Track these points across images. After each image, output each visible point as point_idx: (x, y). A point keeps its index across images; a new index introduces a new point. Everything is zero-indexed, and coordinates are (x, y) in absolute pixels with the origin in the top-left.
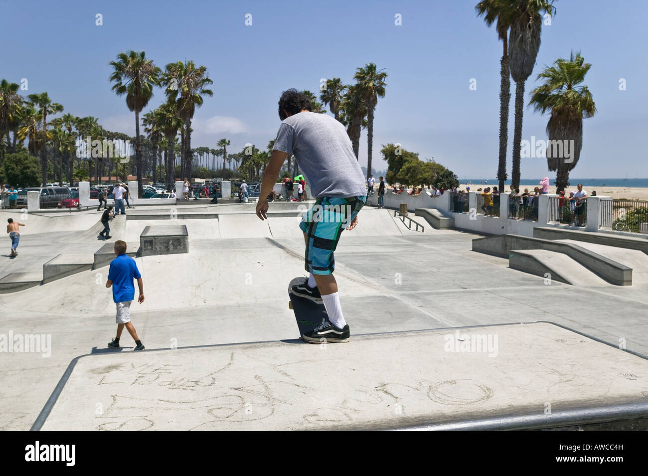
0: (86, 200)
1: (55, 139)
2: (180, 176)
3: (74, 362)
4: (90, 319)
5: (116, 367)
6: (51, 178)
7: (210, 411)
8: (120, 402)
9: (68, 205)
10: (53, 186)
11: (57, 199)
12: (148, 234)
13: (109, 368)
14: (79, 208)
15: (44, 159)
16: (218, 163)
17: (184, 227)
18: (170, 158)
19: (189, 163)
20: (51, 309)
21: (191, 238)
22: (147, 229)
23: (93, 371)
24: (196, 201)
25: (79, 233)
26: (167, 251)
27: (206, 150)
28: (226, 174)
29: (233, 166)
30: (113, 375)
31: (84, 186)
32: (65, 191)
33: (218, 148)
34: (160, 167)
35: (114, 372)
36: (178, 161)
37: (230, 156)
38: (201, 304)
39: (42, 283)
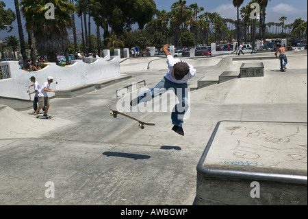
0: (214, 52)
1: (201, 24)
2: (259, 38)
3: (218, 123)
4: (217, 106)
5: (238, 128)
6: (199, 43)
7: (289, 155)
8: (242, 144)
9: (206, 54)
10: (200, 46)
11: (202, 52)
12: (244, 67)
13: (235, 128)
14: (211, 56)
15: (196, 34)
16: (279, 30)
17: (262, 64)
18: (253, 29)
19: (264, 31)
20: (201, 100)
21: (265, 69)
22: (243, 64)
23: (227, 128)
24: (267, 51)
25: (211, 67)
26: (253, 75)
27: (273, 24)
28: (283, 36)
29: (287, 31)
30: (237, 131)
31: (213, 45)
32: (205, 48)
33: (280, 22)
34: (248, 34)
35: (237, 130)
36: (258, 30)
37: (286, 26)
38: (270, 102)
39: (197, 89)
